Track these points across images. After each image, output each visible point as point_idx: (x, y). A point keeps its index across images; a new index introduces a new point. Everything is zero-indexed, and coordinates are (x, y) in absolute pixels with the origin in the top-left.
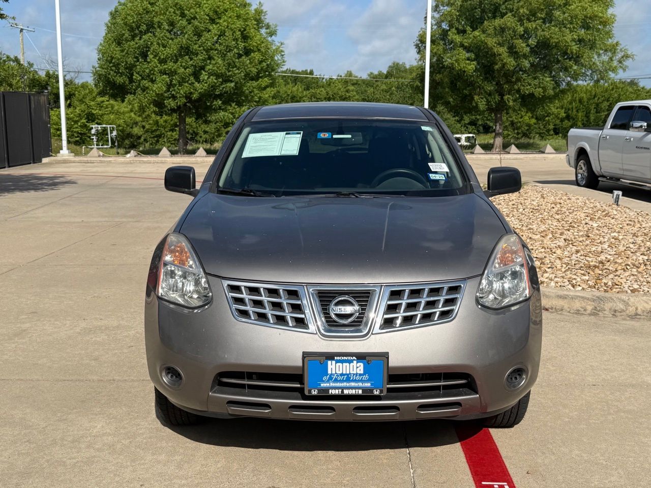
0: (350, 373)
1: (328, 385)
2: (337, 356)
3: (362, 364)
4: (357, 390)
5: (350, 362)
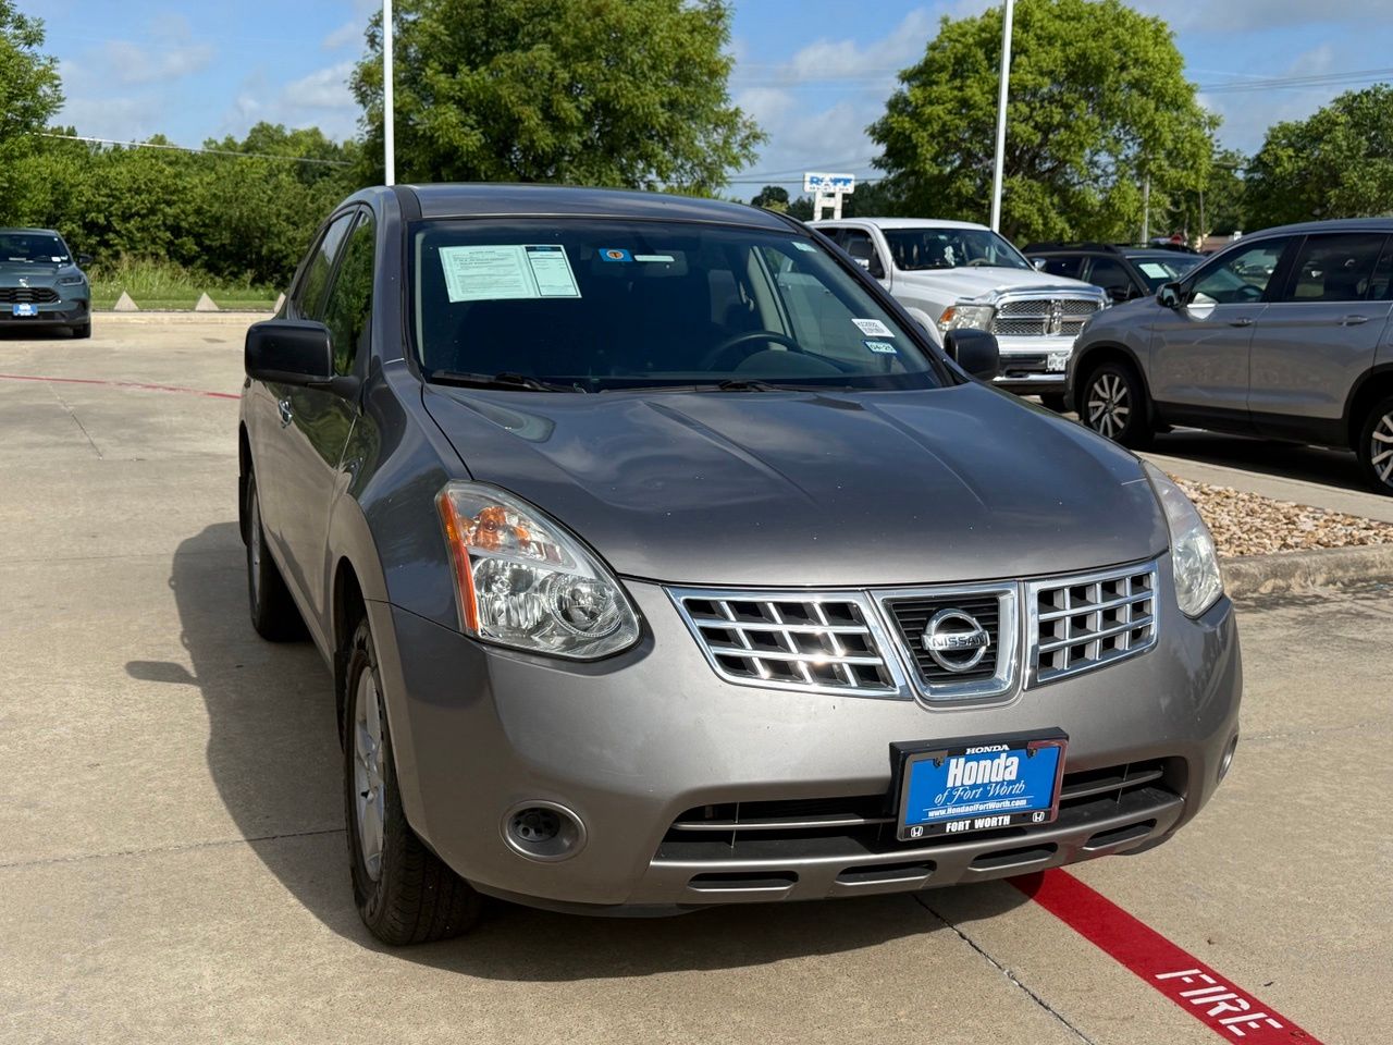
0: (990, 782)
1: (943, 812)
2: (971, 747)
3: (1015, 760)
4: (1000, 818)
5: (993, 756)
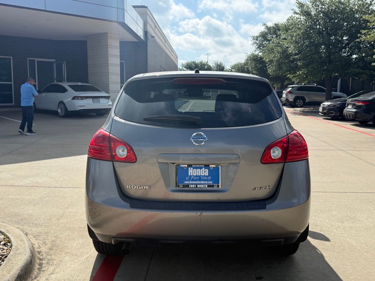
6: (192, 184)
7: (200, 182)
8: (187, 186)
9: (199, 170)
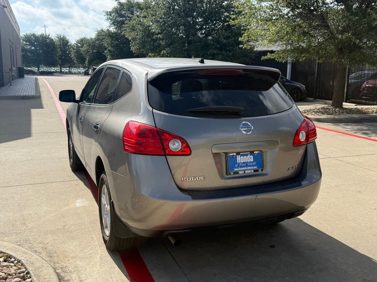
6: (241, 171)
7: (247, 168)
8: (237, 173)
9: (246, 157)
